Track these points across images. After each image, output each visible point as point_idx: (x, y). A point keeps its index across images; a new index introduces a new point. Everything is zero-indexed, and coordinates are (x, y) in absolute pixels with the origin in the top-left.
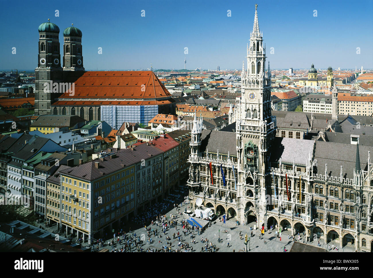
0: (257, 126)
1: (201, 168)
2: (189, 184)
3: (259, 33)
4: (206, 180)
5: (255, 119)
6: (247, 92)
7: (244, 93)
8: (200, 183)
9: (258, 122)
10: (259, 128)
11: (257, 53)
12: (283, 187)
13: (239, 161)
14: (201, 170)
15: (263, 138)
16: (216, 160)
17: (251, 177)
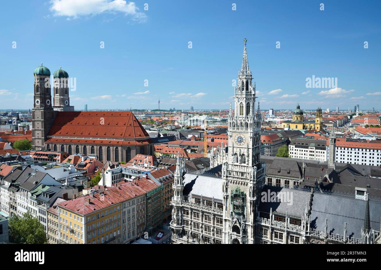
0: (245, 171)
1: (184, 212)
2: (172, 226)
3: (249, 71)
4: (189, 224)
5: (243, 164)
6: (234, 135)
7: (231, 136)
8: (183, 226)
9: (246, 168)
10: (247, 174)
11: (246, 92)
12: (274, 240)
13: (224, 207)
14: (184, 214)
15: (252, 185)
16: (200, 204)
17: (238, 225)
